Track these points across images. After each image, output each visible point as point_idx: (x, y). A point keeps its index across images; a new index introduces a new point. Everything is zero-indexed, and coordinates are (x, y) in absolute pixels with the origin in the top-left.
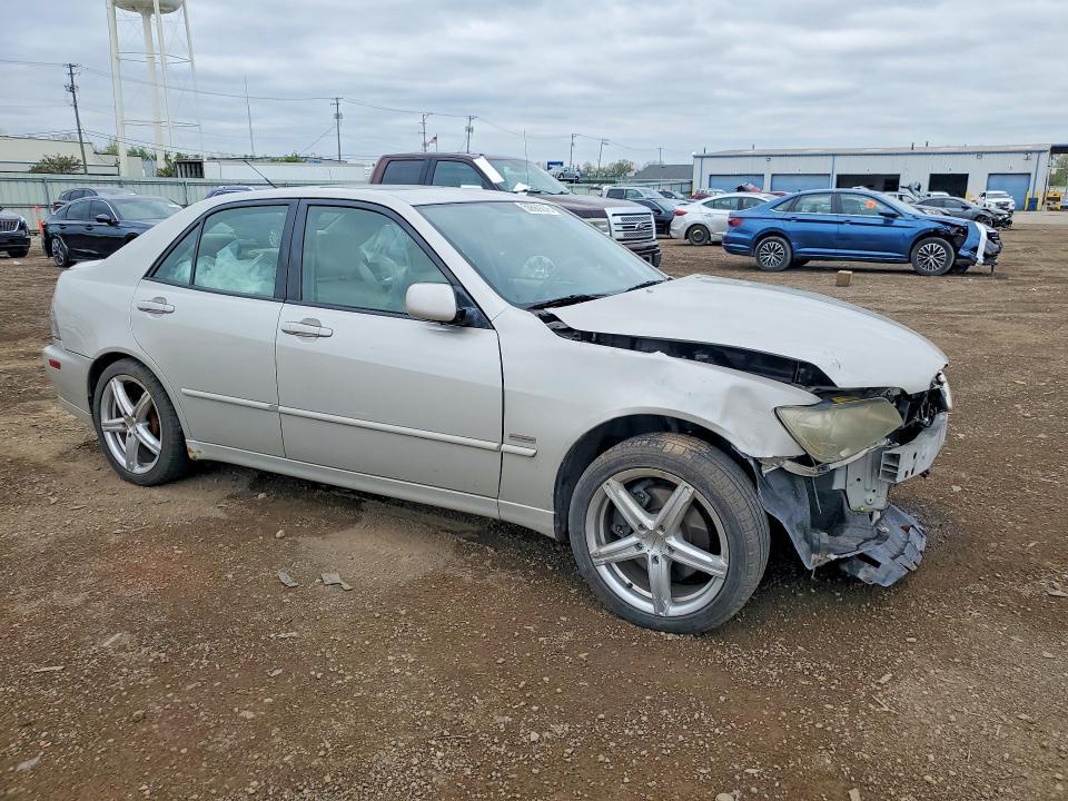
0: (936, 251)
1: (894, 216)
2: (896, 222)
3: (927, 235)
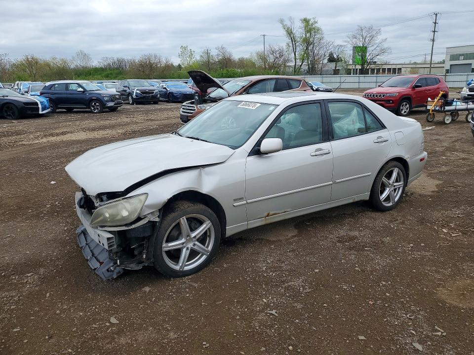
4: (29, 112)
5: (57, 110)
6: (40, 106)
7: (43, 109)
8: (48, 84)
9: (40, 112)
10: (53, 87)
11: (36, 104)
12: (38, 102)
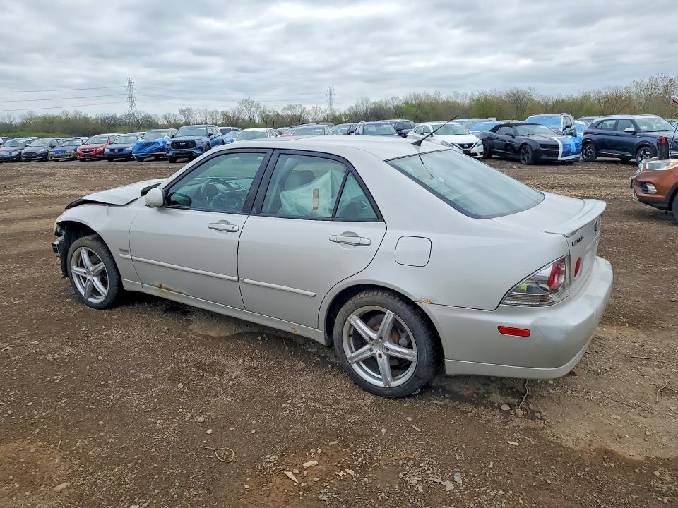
4: (544, 157)
5: (598, 159)
6: (561, 150)
7: (565, 154)
8: (597, 119)
9: (560, 158)
10: (601, 125)
11: (557, 146)
12: (560, 143)
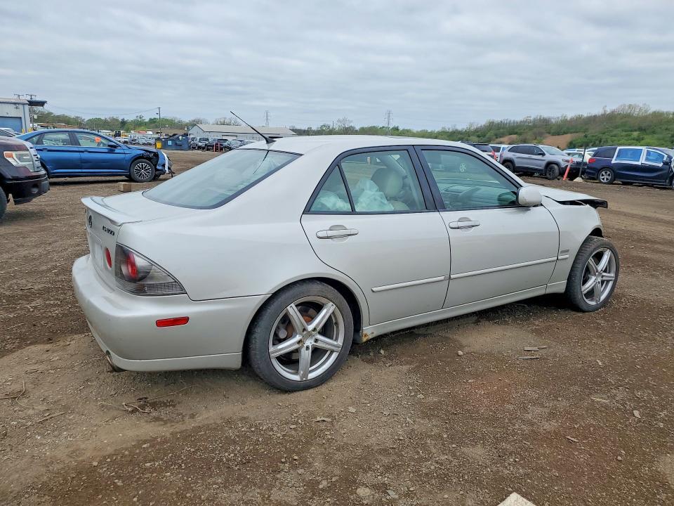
0: (144, 169)
1: (115, 147)
2: (117, 151)
3: (138, 158)
